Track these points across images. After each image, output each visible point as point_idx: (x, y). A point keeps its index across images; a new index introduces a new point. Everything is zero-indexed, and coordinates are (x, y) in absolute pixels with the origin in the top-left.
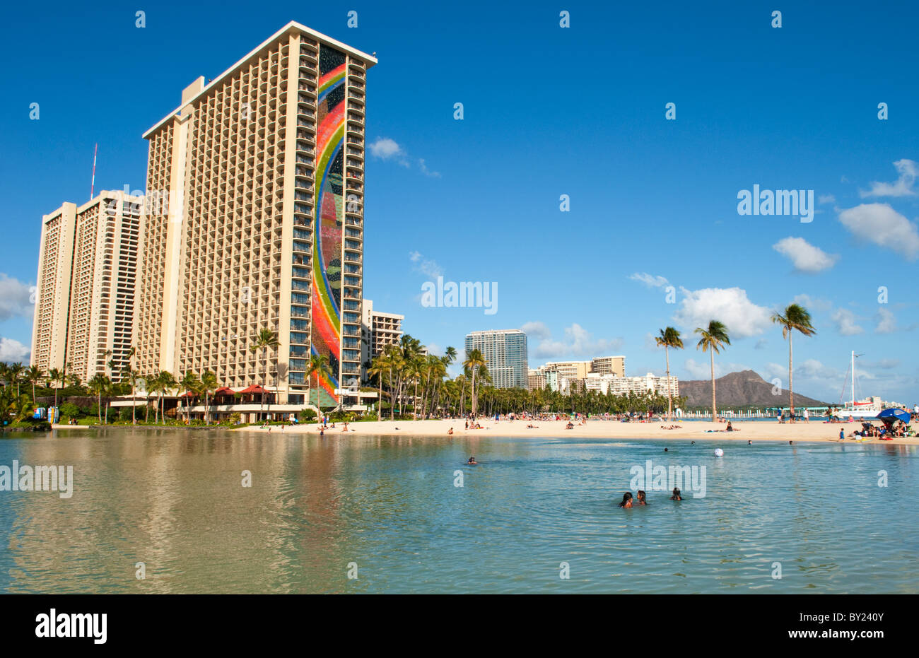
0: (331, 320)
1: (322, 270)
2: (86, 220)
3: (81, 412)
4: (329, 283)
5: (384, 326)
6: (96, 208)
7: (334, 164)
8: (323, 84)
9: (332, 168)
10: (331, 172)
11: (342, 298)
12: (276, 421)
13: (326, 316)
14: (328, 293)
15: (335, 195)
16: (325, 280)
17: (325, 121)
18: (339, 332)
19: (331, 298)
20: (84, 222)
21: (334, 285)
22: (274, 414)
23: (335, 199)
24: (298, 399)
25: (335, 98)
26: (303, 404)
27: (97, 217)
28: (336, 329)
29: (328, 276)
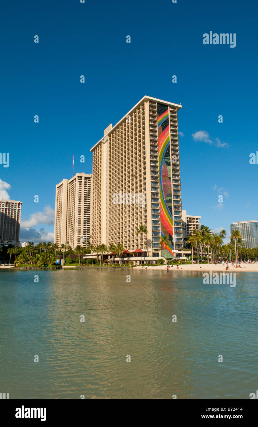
0: (169, 220)
1: (164, 199)
2: (71, 185)
3: (73, 261)
4: (167, 204)
5: (192, 221)
6: (75, 180)
7: (166, 153)
8: (159, 120)
9: (165, 155)
10: (165, 157)
11: (173, 210)
12: (148, 264)
13: (166, 218)
14: (167, 208)
15: (167, 166)
16: (165, 203)
17: (162, 135)
18: (173, 225)
19: (168, 211)
20: (71, 186)
21: (169, 205)
22: (147, 261)
23: (167, 168)
24: (157, 254)
25: (165, 125)
26: (159, 257)
27: (75, 184)
28: (171, 224)
29: (166, 201)
